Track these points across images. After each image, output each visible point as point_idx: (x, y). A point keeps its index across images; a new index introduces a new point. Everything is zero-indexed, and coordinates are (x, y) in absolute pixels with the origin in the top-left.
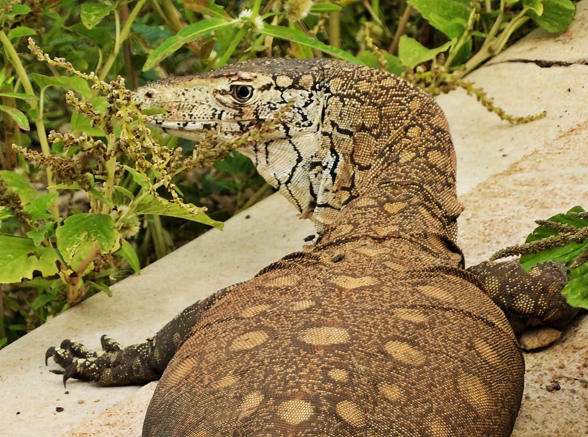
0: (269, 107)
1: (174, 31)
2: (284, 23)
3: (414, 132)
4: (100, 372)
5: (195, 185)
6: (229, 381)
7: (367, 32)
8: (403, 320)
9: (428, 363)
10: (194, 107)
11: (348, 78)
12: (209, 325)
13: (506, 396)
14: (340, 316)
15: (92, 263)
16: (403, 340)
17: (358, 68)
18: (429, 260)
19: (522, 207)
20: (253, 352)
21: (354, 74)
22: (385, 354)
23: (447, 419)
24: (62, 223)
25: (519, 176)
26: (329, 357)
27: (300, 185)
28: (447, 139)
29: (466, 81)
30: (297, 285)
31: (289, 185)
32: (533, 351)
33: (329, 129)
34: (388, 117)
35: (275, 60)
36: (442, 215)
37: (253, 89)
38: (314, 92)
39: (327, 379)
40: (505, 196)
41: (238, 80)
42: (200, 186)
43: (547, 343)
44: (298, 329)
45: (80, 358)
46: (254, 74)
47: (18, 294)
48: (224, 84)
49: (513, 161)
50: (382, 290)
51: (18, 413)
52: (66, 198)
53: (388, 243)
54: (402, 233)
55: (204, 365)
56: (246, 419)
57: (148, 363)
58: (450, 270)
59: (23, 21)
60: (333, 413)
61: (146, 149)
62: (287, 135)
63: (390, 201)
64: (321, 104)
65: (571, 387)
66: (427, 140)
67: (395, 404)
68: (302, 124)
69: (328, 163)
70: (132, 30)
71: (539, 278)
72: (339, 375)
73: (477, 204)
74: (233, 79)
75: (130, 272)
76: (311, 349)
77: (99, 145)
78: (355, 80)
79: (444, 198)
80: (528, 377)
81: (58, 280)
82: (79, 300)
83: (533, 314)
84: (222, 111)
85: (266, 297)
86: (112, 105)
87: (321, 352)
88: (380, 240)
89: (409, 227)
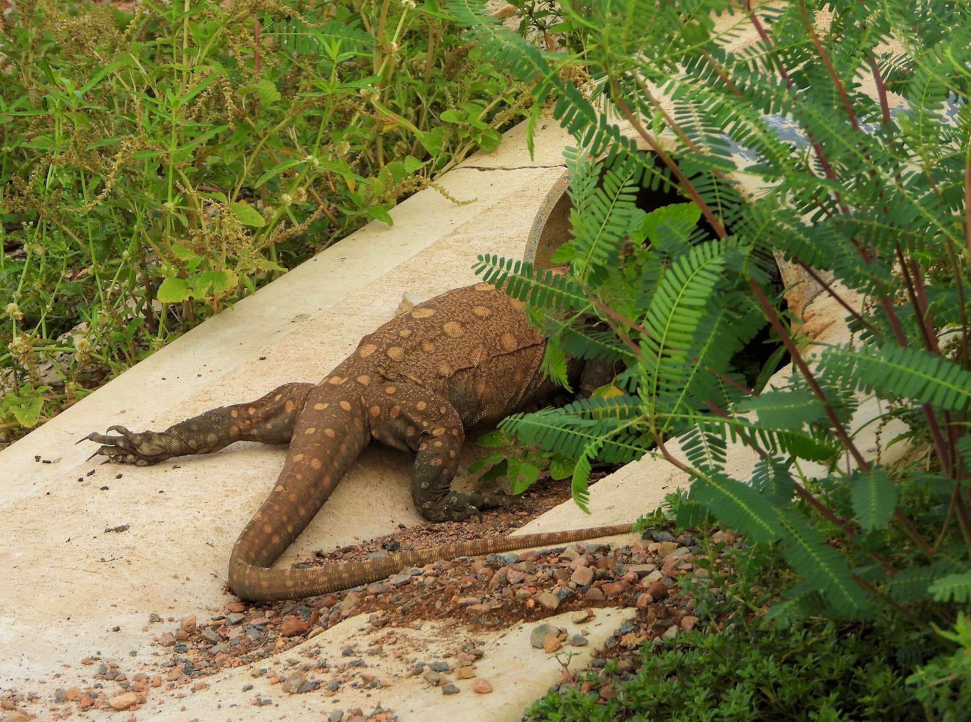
29: (435, 183)
49: (455, 228)
51: (178, 378)
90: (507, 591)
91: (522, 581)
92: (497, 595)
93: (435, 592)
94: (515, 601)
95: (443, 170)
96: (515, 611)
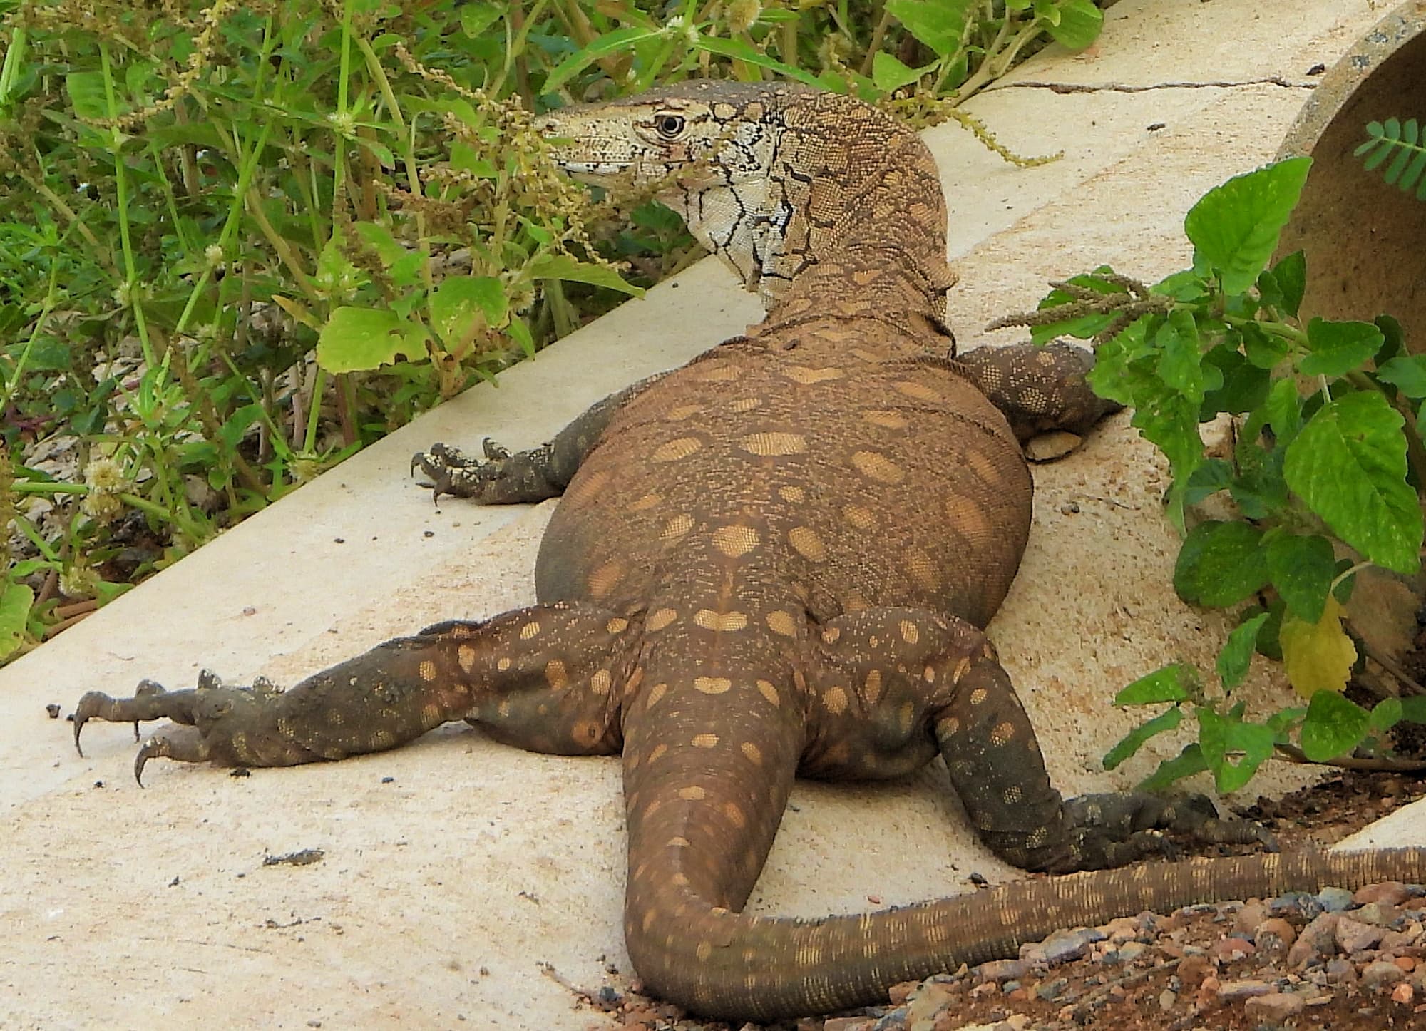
0: (706, 144)
1: (582, 43)
2: (724, 34)
3: (892, 179)
4: (481, 486)
5: (608, 244)
6: (650, 501)
7: (832, 46)
8: (875, 425)
9: (907, 481)
10: (607, 143)
11: (807, 107)
12: (625, 430)
13: (1009, 524)
14: (795, 417)
15: (473, 344)
16: (876, 451)
17: (821, 95)
18: (909, 349)
19: (1031, 275)
20: (681, 465)
21: (815, 104)
22: (853, 468)
23: (931, 552)
24: (436, 290)
25: (1027, 235)
26: (780, 471)
27: (742, 248)
28: (936, 189)
29: (959, 109)
30: (739, 380)
31: (728, 248)
32: (1044, 462)
33: (781, 174)
34: (859, 160)
35: (713, 83)
36: (928, 288)
37: (684, 121)
38: (763, 126)
39: (778, 500)
40: (1010, 261)
41: (665, 109)
42: (614, 246)
43: (1063, 452)
44: (739, 436)
45: (455, 467)
46: (685, 102)
47: (376, 384)
48: (647, 115)
49: (1020, 215)
50: (847, 387)
51: (375, 538)
52: (440, 259)
53: (856, 324)
54: (875, 312)
55: (617, 480)
56: (671, 550)
57: (545, 475)
58: (936, 362)
59: (388, 26)
60: (785, 542)
61: (548, 189)
62: (728, 181)
63: (860, 268)
64: (773, 141)
65: (1094, 509)
66: (910, 190)
67: (864, 532)
68: (747, 166)
69: (777, 218)
70: (527, 42)
71: (1053, 368)
72: (792, 494)
73: (973, 270)
74: (658, 107)
75: (522, 356)
76: (756, 460)
77: (486, 184)
78: (817, 111)
79: (931, 266)
80: (1038, 497)
81: (429, 366)
82: (455, 392)
83: (1046, 415)
84: (644, 150)
85: (698, 394)
86: (504, 132)
87: (769, 465)
88: (847, 320)
89: (883, 303)
90: (1340, 967)
91: (1375, 945)
92: (1317, 976)
93: (1155, 974)
94: (1364, 989)
95: (966, 89)
96: (1364, 1011)
